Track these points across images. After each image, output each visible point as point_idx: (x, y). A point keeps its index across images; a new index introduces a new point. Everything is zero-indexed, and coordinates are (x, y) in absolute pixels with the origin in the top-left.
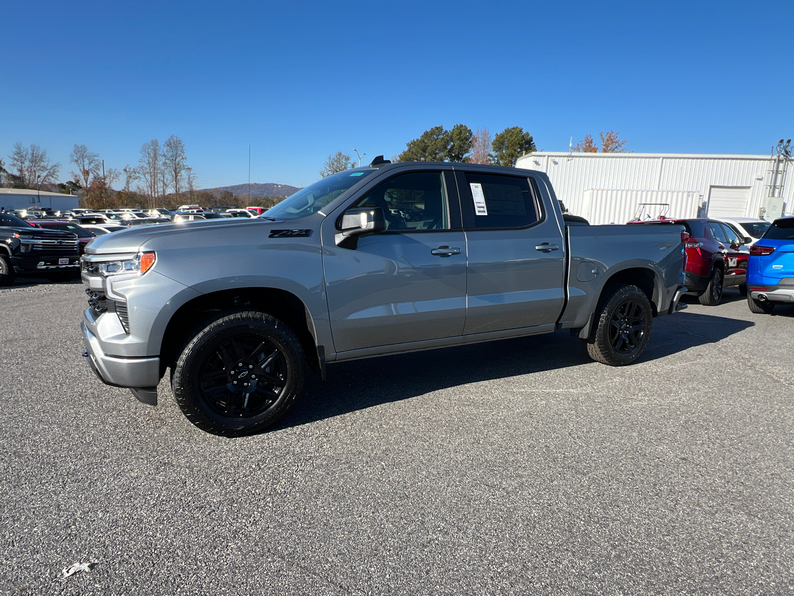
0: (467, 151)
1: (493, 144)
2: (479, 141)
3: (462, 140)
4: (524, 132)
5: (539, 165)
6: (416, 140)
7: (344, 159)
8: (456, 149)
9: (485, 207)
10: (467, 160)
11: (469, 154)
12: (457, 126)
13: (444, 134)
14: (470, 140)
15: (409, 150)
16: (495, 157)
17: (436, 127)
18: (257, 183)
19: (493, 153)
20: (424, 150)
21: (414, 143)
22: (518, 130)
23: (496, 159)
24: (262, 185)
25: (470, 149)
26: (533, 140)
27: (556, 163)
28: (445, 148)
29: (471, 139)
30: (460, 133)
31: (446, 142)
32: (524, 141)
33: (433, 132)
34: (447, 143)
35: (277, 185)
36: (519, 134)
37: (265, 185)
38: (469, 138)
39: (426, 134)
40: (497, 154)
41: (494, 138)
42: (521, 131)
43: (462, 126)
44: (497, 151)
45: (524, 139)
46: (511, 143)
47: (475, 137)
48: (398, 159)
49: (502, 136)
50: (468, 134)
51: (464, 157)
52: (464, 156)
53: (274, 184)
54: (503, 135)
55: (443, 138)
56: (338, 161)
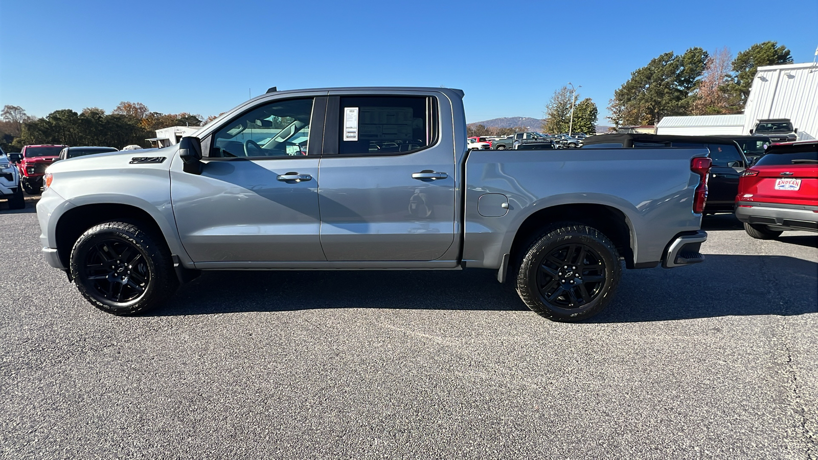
0: (699, 74)
1: (733, 64)
2: (715, 62)
3: (694, 63)
4: (778, 46)
5: (767, 81)
6: (641, 69)
7: (568, 93)
8: (686, 73)
9: (357, 133)
10: (698, 83)
11: (702, 76)
12: (691, 49)
13: (674, 60)
14: (705, 63)
15: (633, 80)
16: (735, 77)
17: (666, 54)
18: (507, 117)
19: (733, 74)
20: (649, 78)
21: (639, 72)
22: (769, 44)
23: (736, 79)
24: (510, 118)
25: (704, 72)
26: (791, 53)
27: (791, 77)
28: (674, 73)
29: (706, 61)
30: (693, 56)
31: (675, 67)
32: (776, 56)
33: (661, 59)
34: (677, 67)
35: (522, 118)
36: (770, 49)
37: (513, 118)
38: (704, 60)
39: (654, 61)
40: (737, 74)
41: (735, 57)
42: (773, 45)
43: (696, 49)
44: (737, 71)
45: (777, 54)
46: (757, 60)
47: (712, 59)
48: (620, 89)
49: (747, 55)
50: (703, 56)
51: (695, 80)
52: (697, 79)
53: (520, 118)
54: (748, 53)
55: (672, 64)
56: (563, 95)
